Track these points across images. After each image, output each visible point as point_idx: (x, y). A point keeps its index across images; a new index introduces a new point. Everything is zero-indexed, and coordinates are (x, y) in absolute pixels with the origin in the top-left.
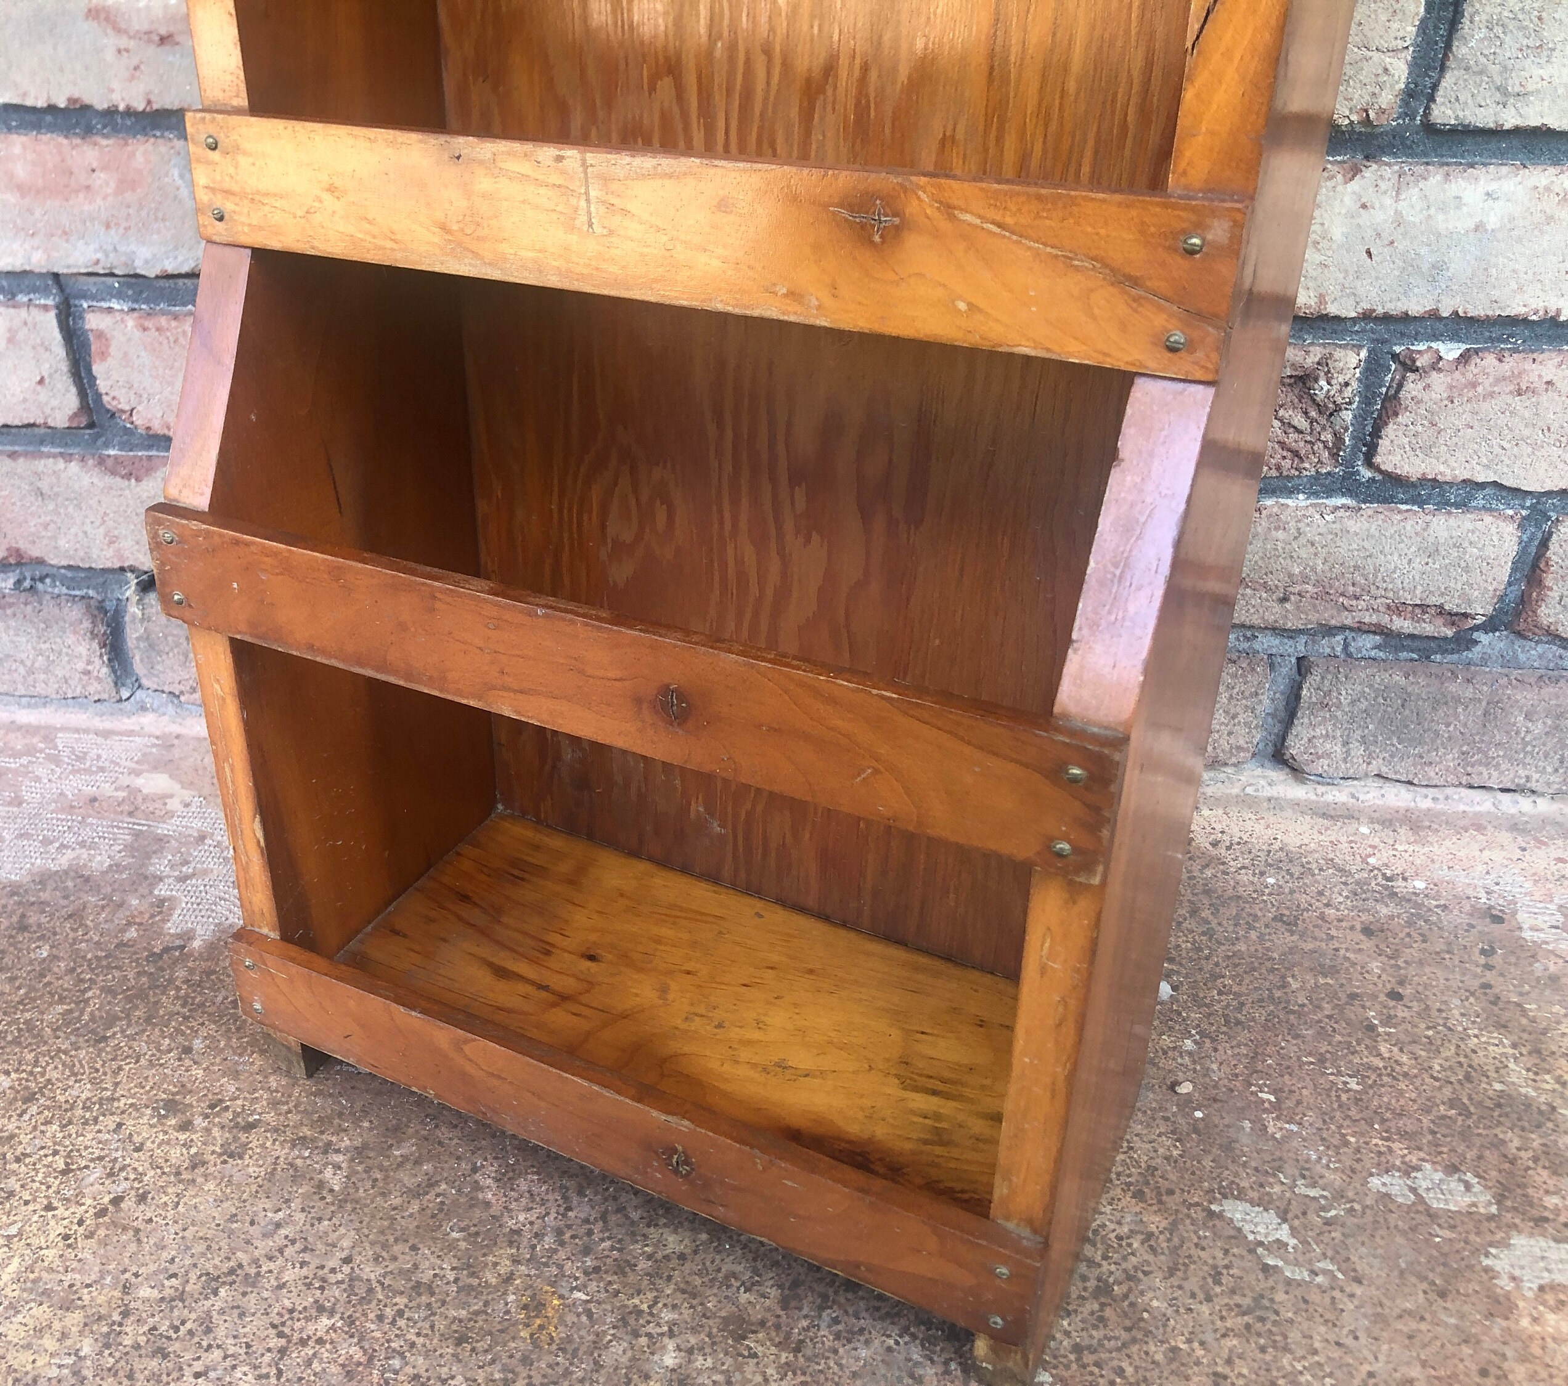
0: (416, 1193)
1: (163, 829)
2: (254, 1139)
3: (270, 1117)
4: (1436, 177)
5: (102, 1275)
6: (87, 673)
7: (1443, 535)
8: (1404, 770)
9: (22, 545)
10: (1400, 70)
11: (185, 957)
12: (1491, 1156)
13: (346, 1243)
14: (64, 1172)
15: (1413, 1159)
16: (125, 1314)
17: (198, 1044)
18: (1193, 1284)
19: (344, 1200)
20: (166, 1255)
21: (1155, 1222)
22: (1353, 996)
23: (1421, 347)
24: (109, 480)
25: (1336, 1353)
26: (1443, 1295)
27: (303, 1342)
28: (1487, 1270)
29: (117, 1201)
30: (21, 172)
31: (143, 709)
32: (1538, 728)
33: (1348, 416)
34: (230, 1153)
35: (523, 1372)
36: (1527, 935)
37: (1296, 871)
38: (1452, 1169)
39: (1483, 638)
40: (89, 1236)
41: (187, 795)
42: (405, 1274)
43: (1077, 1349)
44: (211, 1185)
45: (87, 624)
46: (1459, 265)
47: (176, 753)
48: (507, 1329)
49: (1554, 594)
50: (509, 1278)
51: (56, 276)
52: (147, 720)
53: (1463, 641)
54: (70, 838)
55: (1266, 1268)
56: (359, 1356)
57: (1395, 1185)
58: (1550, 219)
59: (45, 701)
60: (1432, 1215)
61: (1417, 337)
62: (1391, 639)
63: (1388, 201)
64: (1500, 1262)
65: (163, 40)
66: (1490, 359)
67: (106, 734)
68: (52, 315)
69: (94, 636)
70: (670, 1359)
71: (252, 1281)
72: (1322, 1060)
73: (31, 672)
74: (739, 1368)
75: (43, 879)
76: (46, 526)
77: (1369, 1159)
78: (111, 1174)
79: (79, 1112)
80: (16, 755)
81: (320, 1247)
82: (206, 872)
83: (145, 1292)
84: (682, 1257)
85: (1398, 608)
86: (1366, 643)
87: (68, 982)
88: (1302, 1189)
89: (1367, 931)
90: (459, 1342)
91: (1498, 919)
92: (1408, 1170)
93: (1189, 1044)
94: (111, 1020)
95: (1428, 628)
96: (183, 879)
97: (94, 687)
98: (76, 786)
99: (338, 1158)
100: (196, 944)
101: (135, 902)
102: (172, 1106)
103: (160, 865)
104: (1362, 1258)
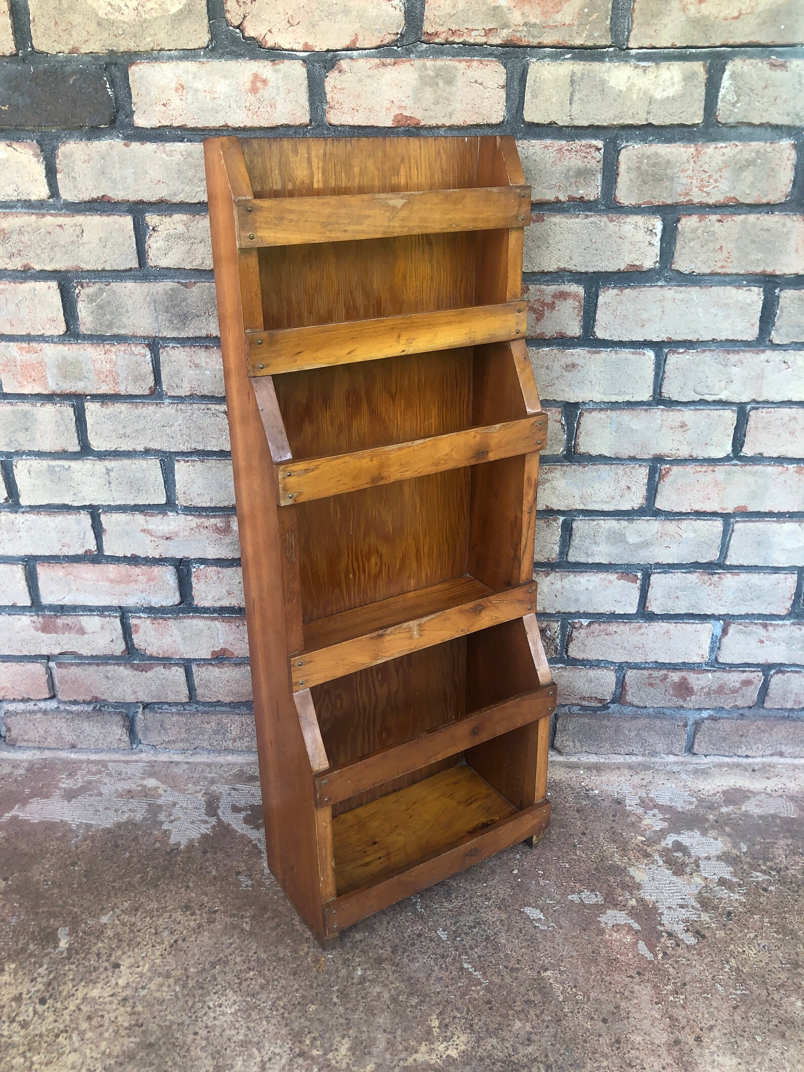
0: (274, 929)
1: (160, 802)
2: (217, 916)
3: (221, 908)
4: (572, 576)
5: (177, 966)
6: (120, 740)
7: (592, 676)
8: (594, 749)
9: (98, 695)
10: (557, 549)
11: (179, 852)
12: (604, 886)
13: (254, 947)
14: (156, 934)
15: (582, 888)
16: (188, 977)
17: (191, 884)
18: (513, 934)
19: (251, 933)
20: (196, 957)
21: (504, 916)
22: (571, 835)
23: (577, 621)
24: (135, 672)
25: (553, 950)
26: (585, 930)
27: (246, 980)
28: (599, 921)
29: (176, 942)
30: (112, 576)
31: (141, 751)
32: (633, 734)
33: (558, 641)
34: (210, 922)
35: (315, 981)
36: (628, 808)
37: (558, 789)
38: (593, 891)
39: (612, 706)
40: (169, 954)
41: (164, 787)
42: (274, 955)
43: (479, 957)
44: (206, 933)
45: (122, 723)
46: (583, 599)
47: (156, 769)
48: (309, 968)
49: (630, 692)
50: (308, 953)
51: (120, 607)
52: (143, 756)
53: (606, 707)
54: (125, 808)
55: (535, 927)
56: (264, 982)
57: (574, 897)
58: (607, 587)
59: (101, 751)
60: (585, 905)
61: (575, 618)
62: (584, 708)
63: (559, 582)
64: (602, 919)
65: (167, 538)
66: (596, 625)
67: (127, 762)
68: (118, 620)
69: (124, 726)
70: (359, 973)
71: (226, 963)
72: (559, 858)
73: (97, 740)
74: (381, 973)
75: (119, 826)
76: (108, 688)
77: (569, 890)
78: (172, 933)
79: (155, 913)
80: (94, 774)
81: (246, 950)
82: (179, 818)
83: (192, 970)
84: (361, 941)
85: (583, 698)
86: (576, 708)
87: (139, 866)
88: (548, 902)
89: (578, 811)
90: (295, 974)
91: (619, 803)
92: (580, 892)
93: (518, 856)
94: (159, 879)
95: (593, 704)
96: (171, 822)
97: (122, 745)
98: (122, 786)
99: (247, 920)
100: (182, 847)
101: (156, 832)
102: (187, 907)
103: (162, 817)
104: (564, 922)
